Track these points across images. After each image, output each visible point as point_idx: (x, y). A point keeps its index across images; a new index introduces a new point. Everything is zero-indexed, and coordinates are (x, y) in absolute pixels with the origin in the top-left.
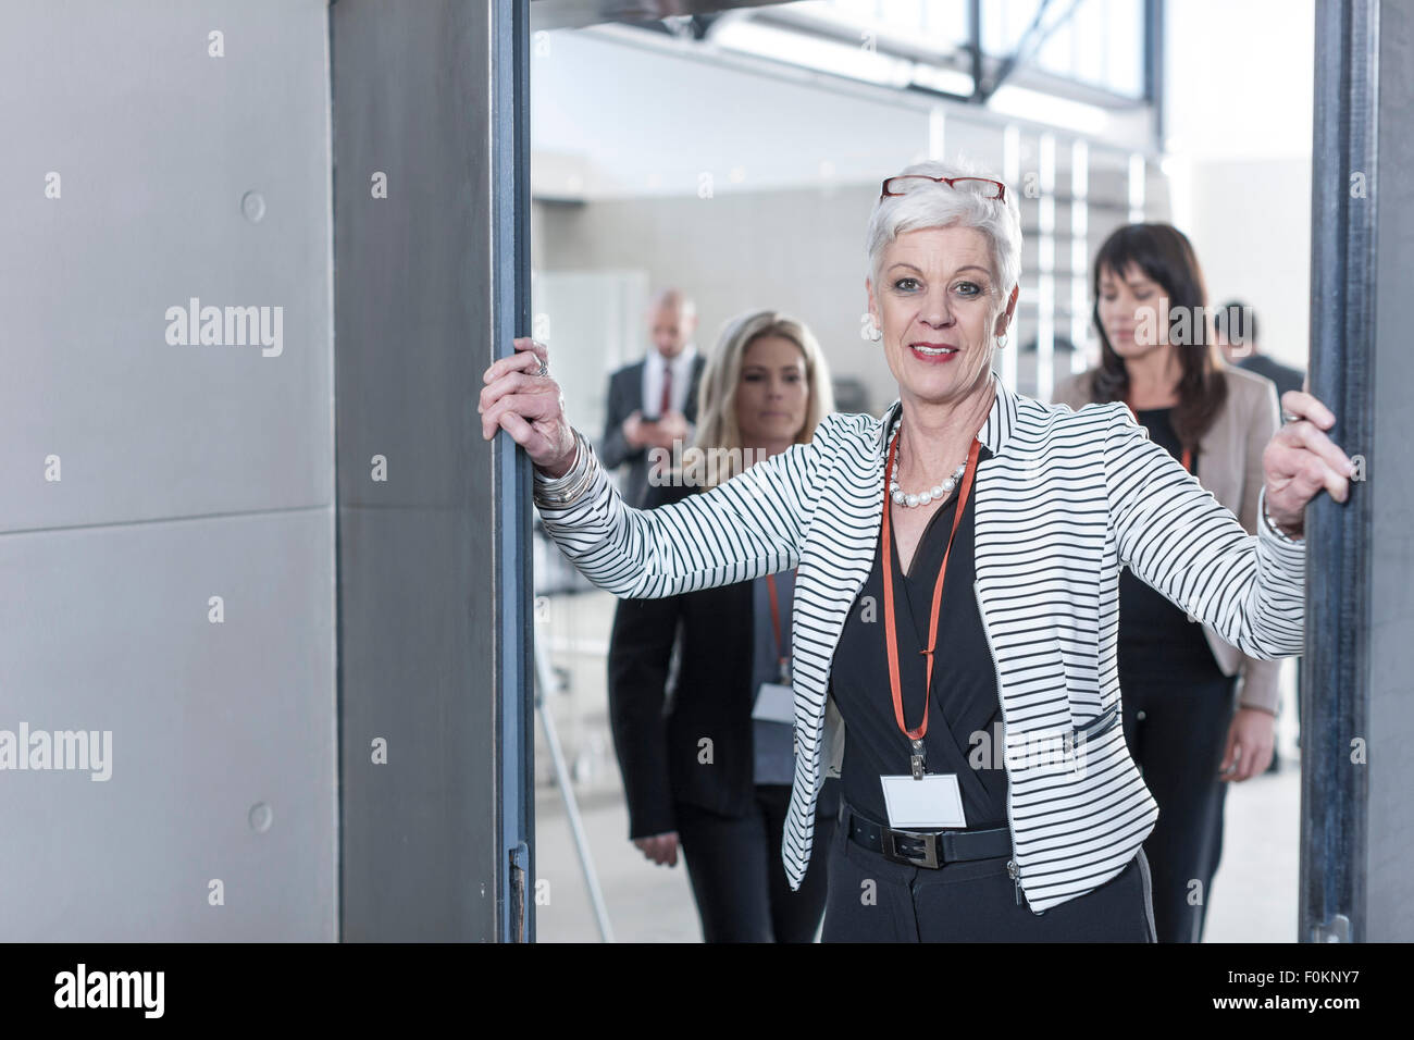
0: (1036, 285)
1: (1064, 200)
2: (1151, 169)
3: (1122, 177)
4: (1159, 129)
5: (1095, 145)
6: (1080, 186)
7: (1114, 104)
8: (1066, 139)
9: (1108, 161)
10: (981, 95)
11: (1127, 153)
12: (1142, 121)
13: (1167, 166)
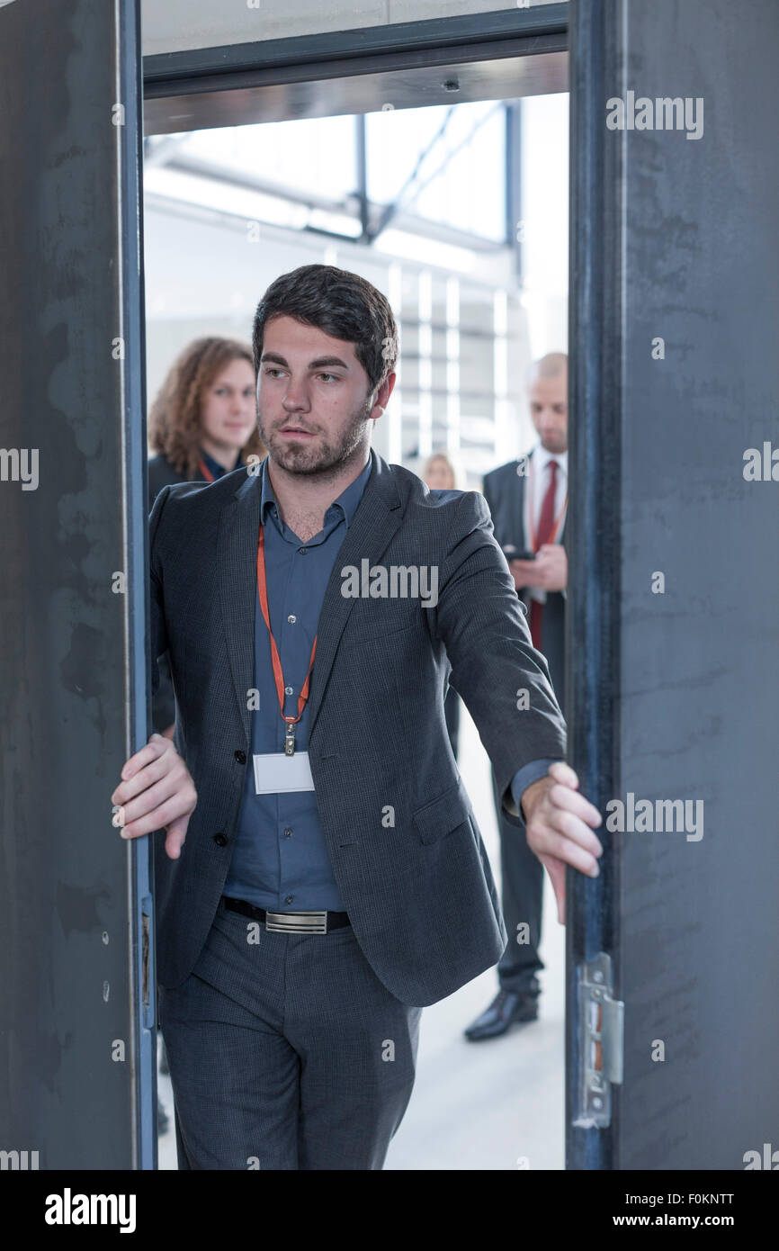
0: (417, 402)
1: (440, 329)
2: (512, 303)
3: (488, 309)
4: (518, 268)
5: (466, 282)
6: (453, 317)
7: (482, 247)
8: (441, 276)
9: (476, 296)
10: (368, 236)
11: (493, 289)
12: (505, 260)
13: (525, 300)
